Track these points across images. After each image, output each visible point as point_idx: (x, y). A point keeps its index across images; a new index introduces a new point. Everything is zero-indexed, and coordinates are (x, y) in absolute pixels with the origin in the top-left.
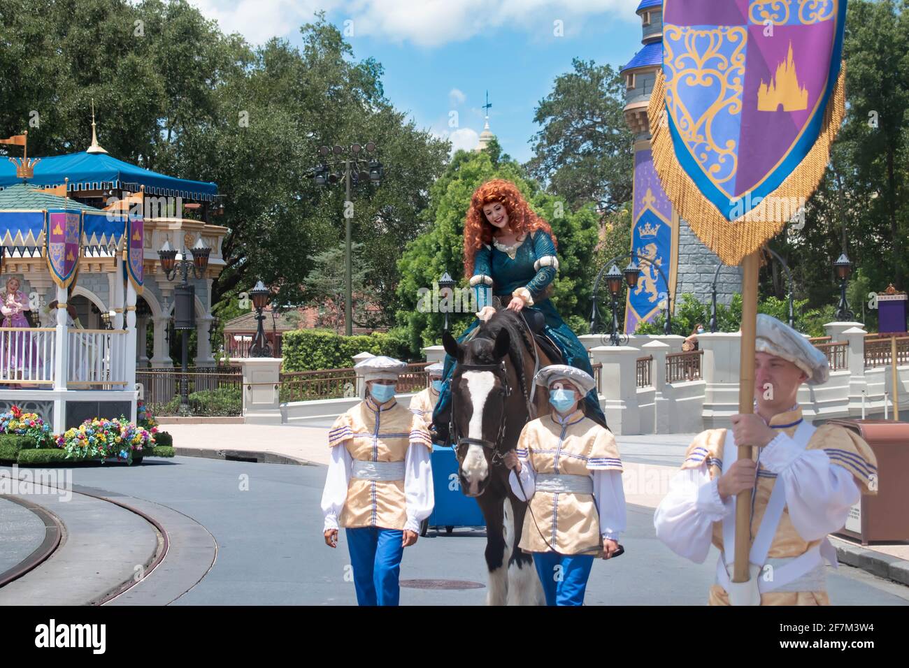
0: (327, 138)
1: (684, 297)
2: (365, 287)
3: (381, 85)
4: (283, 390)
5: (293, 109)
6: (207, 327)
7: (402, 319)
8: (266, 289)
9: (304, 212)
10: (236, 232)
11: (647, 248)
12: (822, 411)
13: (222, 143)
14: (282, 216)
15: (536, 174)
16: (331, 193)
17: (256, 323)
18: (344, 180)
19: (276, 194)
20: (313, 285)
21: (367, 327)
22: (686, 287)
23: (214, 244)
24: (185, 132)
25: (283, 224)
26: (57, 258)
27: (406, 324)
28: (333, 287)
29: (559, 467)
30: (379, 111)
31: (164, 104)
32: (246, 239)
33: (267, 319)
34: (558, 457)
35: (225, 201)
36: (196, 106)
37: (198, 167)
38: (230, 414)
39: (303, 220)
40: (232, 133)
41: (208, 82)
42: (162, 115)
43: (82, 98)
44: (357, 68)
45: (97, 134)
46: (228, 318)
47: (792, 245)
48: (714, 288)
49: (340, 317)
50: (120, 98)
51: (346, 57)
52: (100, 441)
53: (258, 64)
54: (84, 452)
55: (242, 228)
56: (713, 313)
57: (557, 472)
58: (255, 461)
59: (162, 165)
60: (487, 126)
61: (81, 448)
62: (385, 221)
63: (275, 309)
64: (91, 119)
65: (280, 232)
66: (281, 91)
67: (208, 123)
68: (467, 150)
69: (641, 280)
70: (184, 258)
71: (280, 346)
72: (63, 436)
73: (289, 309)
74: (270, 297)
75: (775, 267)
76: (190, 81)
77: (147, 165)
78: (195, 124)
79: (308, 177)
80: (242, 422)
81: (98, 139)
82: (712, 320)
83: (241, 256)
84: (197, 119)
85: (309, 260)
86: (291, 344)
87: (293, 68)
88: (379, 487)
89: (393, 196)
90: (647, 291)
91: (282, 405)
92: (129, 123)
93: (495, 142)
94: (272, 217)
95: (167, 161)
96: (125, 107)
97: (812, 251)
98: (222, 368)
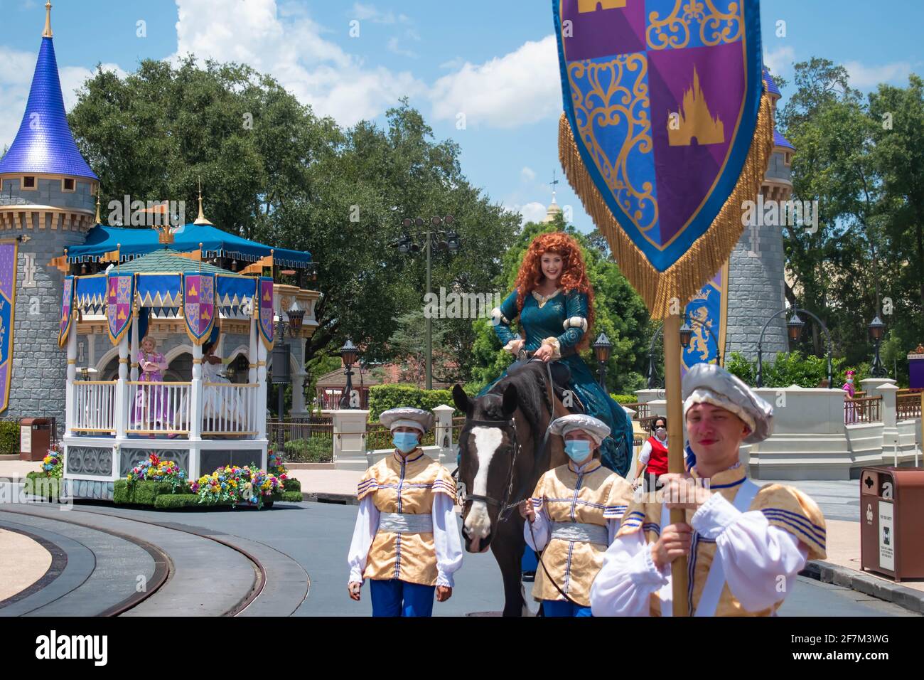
0: (410, 211)
1: (732, 355)
2: (443, 345)
3: (458, 163)
4: (370, 439)
5: (380, 185)
6: (301, 381)
7: (477, 375)
8: (354, 347)
9: (388, 278)
10: (327, 296)
11: (699, 311)
12: (858, 459)
13: (315, 216)
14: (369, 282)
15: (598, 244)
16: (413, 260)
17: (345, 379)
18: (425, 250)
19: (364, 261)
20: (396, 344)
21: (446, 382)
22: (734, 346)
23: (308, 307)
24: (282, 206)
25: (370, 288)
26: (192, 317)
27: (481, 379)
28: (415, 346)
29: (575, 516)
30: (457, 187)
31: (263, 181)
32: (336, 302)
33: (356, 375)
34: (575, 506)
35: (318, 268)
36: (292, 182)
37: (294, 237)
38: (322, 460)
39: (388, 285)
40: (325, 207)
41: (303, 161)
42: (261, 190)
43: (190, 176)
44: (437, 149)
45: (203, 208)
46: (320, 374)
47: (830, 309)
48: (760, 347)
49: (421, 373)
50: (224, 176)
51: (427, 138)
52: (232, 487)
53: (348, 145)
54: (216, 497)
55: (333, 293)
56: (758, 370)
57: (573, 520)
58: (344, 503)
59: (261, 236)
60: (554, 201)
61: (214, 493)
62: (462, 286)
63: (362, 366)
64: (198, 194)
65: (367, 297)
66: (368, 169)
67: (303, 197)
68: (536, 222)
69: (693, 340)
70: (281, 320)
71: (367, 399)
72: (197, 482)
73: (375, 366)
74: (357, 354)
75: (814, 329)
76: (286, 160)
77: (249, 235)
78: (291, 198)
79: (393, 246)
80: (332, 468)
81: (204, 212)
82: (758, 376)
83: (332, 318)
84: (293, 194)
85: (394, 321)
86: (377, 397)
87: (380, 148)
88: (404, 539)
89: (469, 263)
90: (698, 350)
91: (369, 453)
92: (232, 197)
93: (561, 215)
94: (360, 283)
95: (266, 232)
96: (229, 183)
97: (848, 314)
98: (315, 419)
